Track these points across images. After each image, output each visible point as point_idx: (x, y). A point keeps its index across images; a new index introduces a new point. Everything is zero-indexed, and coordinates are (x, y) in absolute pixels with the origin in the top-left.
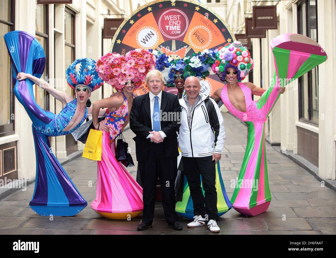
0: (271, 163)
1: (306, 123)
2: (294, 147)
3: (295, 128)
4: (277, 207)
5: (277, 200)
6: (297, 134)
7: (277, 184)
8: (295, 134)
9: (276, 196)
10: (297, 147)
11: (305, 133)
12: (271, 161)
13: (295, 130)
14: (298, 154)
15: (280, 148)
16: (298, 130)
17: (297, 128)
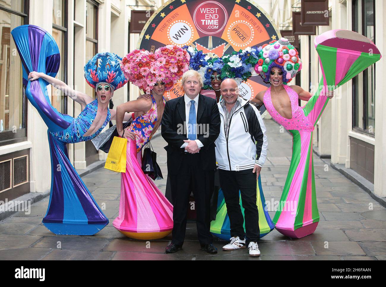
0: (319, 178)
1: (360, 133)
2: (347, 160)
3: (348, 138)
4: (326, 229)
5: (326, 220)
6: (350, 145)
7: (325, 202)
8: (348, 146)
9: (325, 216)
10: (349, 160)
11: (359, 144)
12: (319, 176)
13: (348, 141)
14: (351, 168)
15: (331, 161)
16: (351, 141)
17: (350, 139)
